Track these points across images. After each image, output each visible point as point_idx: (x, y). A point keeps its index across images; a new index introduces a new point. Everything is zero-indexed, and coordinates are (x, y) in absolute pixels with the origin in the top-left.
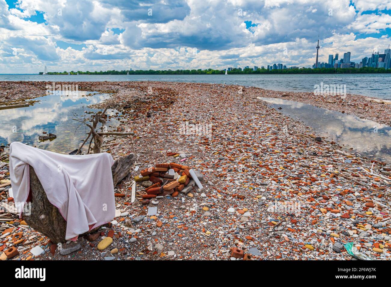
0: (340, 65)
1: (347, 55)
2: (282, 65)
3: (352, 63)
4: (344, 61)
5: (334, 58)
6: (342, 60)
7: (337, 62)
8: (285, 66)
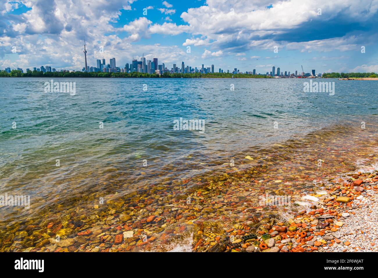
0: (108, 69)
1: (113, 61)
2: (50, 67)
3: (118, 68)
4: (110, 66)
5: (102, 62)
6: (109, 66)
7: (105, 67)
8: (54, 69)
